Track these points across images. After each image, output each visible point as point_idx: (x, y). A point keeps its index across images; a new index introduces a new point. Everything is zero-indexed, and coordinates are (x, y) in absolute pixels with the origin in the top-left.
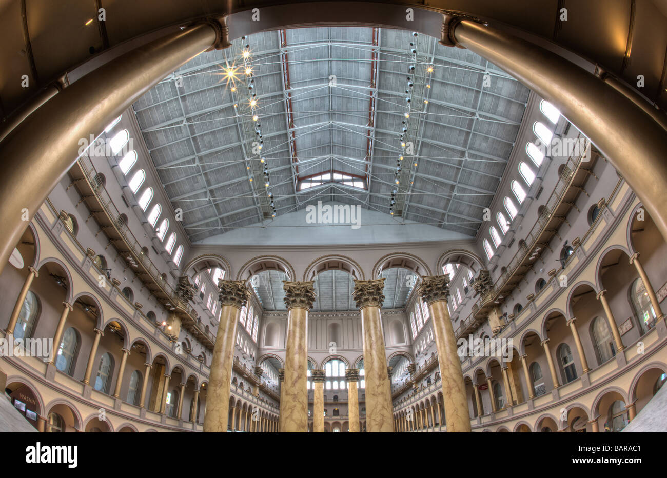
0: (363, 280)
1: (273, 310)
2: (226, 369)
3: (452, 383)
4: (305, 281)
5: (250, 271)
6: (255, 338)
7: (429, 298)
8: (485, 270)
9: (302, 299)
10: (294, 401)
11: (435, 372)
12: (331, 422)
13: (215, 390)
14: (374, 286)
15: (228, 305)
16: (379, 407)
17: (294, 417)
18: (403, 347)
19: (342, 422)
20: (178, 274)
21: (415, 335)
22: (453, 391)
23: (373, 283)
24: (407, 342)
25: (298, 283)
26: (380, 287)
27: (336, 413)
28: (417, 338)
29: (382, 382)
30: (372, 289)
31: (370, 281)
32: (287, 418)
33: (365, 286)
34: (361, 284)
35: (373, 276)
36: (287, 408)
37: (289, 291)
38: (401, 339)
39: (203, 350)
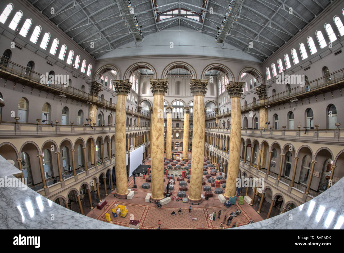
0: (196, 79)
1: (146, 74)
2: (122, 132)
3: (235, 146)
4: (163, 78)
5: (131, 72)
6: (137, 92)
7: (232, 94)
8: (264, 84)
9: (161, 89)
10: (157, 148)
11: (228, 119)
12: (175, 131)
13: (118, 145)
14: (202, 83)
15: (120, 95)
16: (198, 154)
17: (157, 157)
18: (213, 98)
19: (180, 131)
20: (90, 81)
21: (220, 93)
22: (235, 150)
23: (202, 81)
24: (215, 96)
25: (159, 80)
26: (205, 84)
27: (178, 125)
28: (221, 95)
29: (201, 140)
30: (200, 85)
31: (200, 80)
32: (154, 157)
33: (197, 83)
34: (195, 81)
35: (202, 78)
36: (154, 152)
37: (154, 84)
38: (212, 93)
39: (110, 112)
